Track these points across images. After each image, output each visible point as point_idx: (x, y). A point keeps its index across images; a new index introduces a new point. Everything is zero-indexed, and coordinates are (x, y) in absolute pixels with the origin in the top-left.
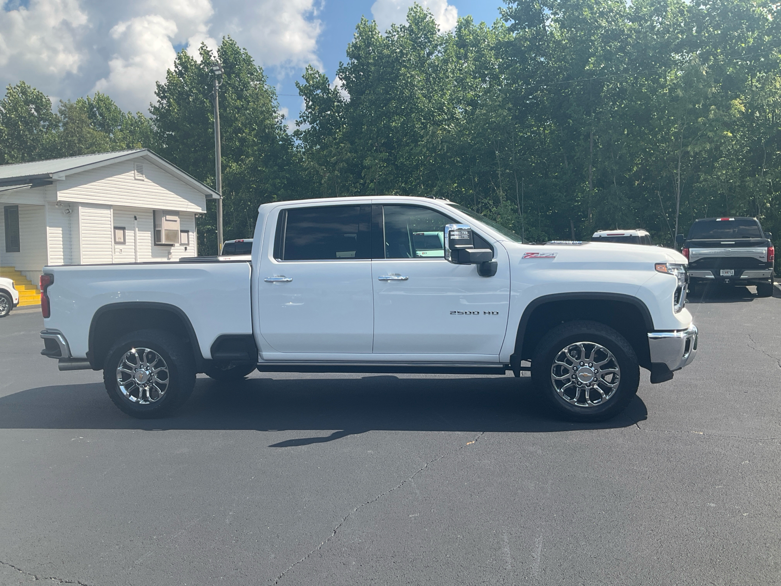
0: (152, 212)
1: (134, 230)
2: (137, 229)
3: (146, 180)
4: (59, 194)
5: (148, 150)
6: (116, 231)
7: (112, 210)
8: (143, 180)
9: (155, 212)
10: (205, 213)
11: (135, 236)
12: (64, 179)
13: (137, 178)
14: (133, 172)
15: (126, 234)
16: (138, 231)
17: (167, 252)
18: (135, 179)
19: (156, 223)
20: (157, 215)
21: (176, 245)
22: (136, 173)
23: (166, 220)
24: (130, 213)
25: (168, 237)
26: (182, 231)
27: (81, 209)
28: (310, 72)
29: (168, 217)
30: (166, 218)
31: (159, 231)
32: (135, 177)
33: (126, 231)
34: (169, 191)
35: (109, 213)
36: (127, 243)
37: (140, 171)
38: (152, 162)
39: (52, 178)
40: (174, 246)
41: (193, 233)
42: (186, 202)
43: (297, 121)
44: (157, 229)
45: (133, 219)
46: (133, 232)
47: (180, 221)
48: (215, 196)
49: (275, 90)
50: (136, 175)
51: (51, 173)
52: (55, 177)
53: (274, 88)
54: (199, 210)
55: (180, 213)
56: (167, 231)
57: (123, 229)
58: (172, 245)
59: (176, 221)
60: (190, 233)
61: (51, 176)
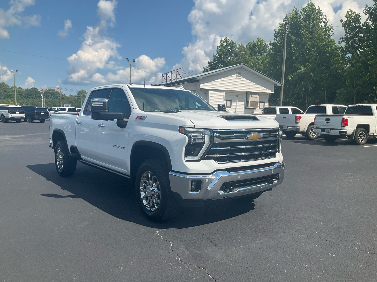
0: (246, 93)
1: (236, 101)
2: (237, 101)
3: (242, 78)
4: (200, 85)
5: (243, 64)
6: (227, 102)
7: (224, 92)
8: (241, 78)
9: (247, 93)
10: (273, 93)
11: (236, 104)
12: (202, 79)
13: (237, 77)
14: (236, 75)
15: (232, 103)
16: (238, 102)
17: (252, 112)
18: (237, 78)
19: (247, 98)
20: (248, 94)
21: (257, 108)
22: (237, 75)
23: (252, 97)
24: (235, 93)
25: (251, 105)
26: (260, 102)
27: (210, 92)
28: (350, 13)
29: (253, 95)
30: (251, 96)
31: (248, 102)
32: (236, 77)
33: (232, 102)
34: (254, 83)
35: (223, 93)
36: (232, 107)
37: (240, 74)
38: (246, 70)
39: (196, 79)
40: (256, 109)
41: (267, 103)
42: (262, 88)
43: (339, 41)
44: (247, 101)
45: (236, 96)
46: (236, 102)
47: (259, 97)
48: (278, 84)
49: (332, 26)
50: (237, 76)
51: (196, 77)
52: (198, 78)
53: (332, 25)
54: (270, 92)
55: (259, 94)
56: (251, 102)
57: (231, 101)
58: (255, 109)
59: (257, 97)
60: (265, 103)
61: (196, 78)
